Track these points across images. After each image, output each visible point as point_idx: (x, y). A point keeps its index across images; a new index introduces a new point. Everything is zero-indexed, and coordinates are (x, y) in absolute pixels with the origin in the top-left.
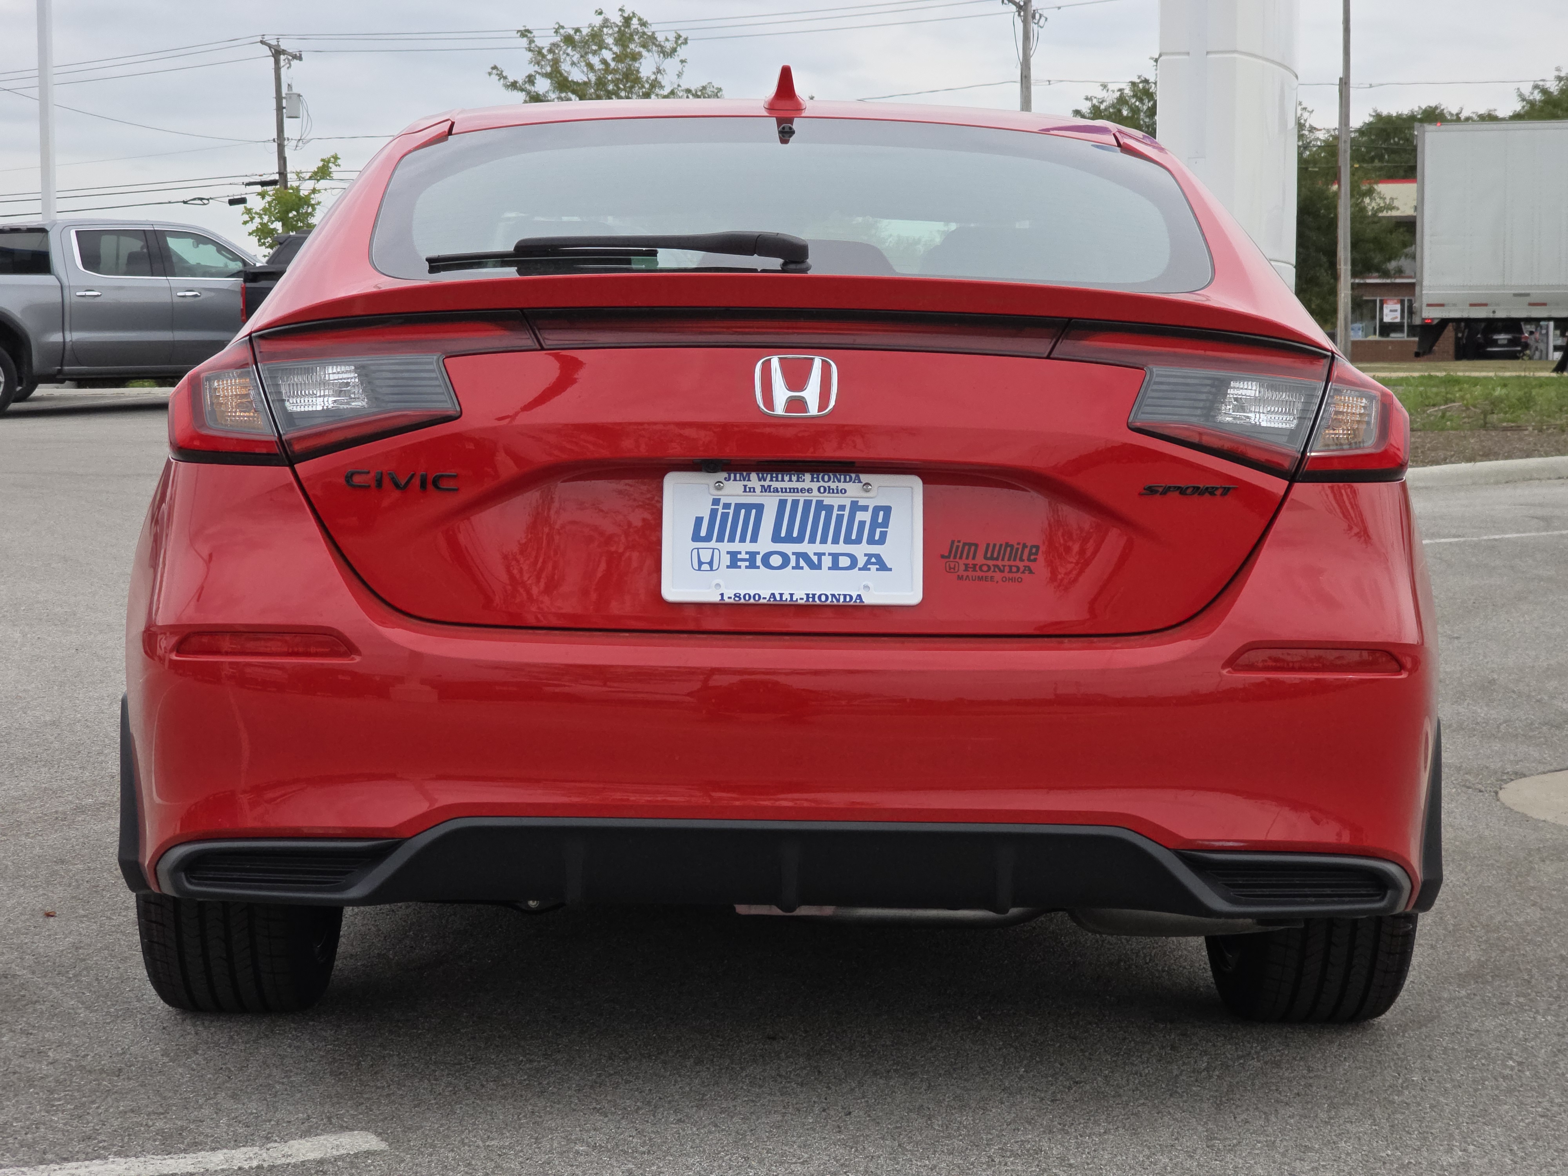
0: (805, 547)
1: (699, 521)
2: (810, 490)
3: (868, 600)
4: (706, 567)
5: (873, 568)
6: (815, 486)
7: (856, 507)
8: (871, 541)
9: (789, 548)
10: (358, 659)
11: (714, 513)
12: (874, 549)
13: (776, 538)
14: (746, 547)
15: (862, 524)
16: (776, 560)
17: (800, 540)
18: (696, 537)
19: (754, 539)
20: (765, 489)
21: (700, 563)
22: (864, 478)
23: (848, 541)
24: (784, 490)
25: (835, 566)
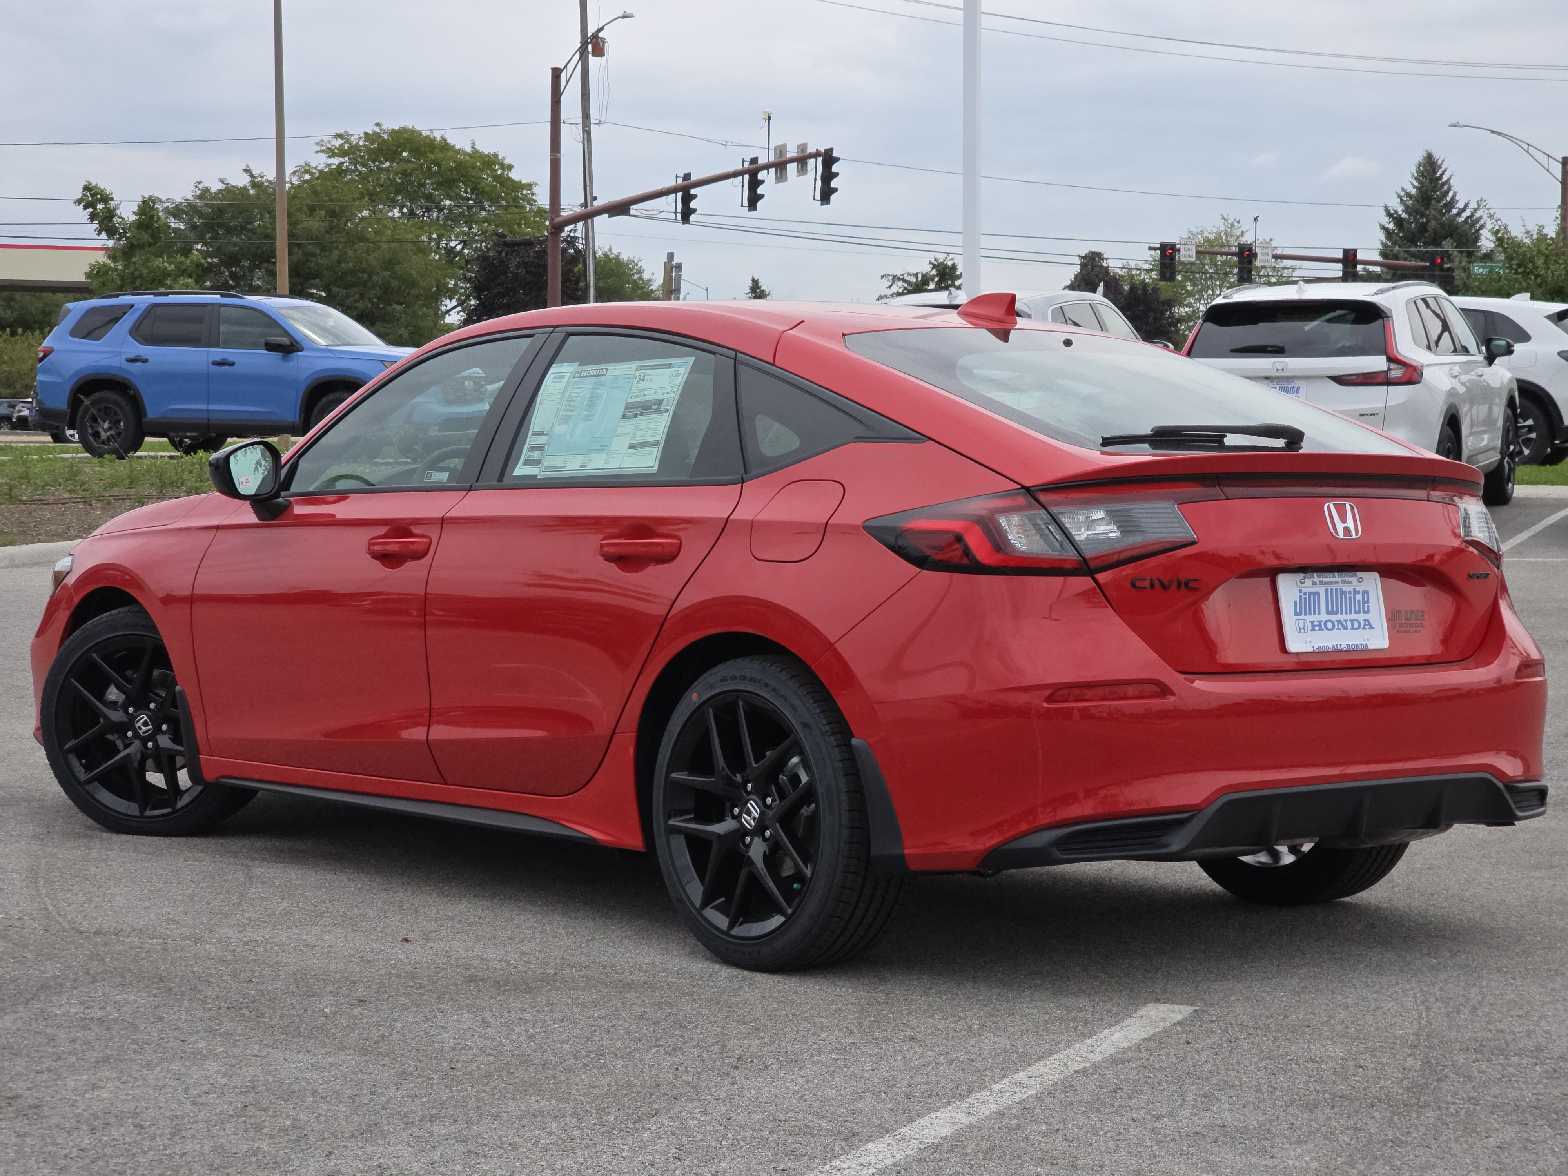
0: (1339, 617)
1: (1295, 602)
2: (1338, 583)
3: (1370, 647)
4: (1302, 631)
5: (1367, 627)
6: (1339, 580)
7: (1356, 592)
8: (1365, 612)
9: (1334, 618)
10: (1173, 698)
11: (1301, 597)
12: (1366, 616)
13: (1328, 613)
14: (1316, 618)
15: (1359, 601)
16: (1329, 625)
17: (1336, 613)
18: (1296, 614)
19: (1319, 614)
20: (1321, 583)
21: (1300, 629)
22: (1359, 574)
23: (1356, 612)
24: (1328, 583)
25: (1353, 628)
